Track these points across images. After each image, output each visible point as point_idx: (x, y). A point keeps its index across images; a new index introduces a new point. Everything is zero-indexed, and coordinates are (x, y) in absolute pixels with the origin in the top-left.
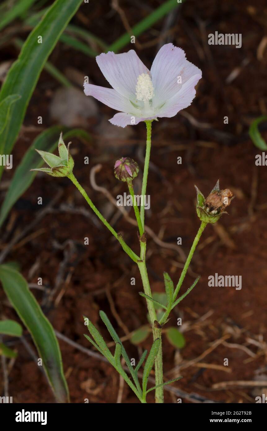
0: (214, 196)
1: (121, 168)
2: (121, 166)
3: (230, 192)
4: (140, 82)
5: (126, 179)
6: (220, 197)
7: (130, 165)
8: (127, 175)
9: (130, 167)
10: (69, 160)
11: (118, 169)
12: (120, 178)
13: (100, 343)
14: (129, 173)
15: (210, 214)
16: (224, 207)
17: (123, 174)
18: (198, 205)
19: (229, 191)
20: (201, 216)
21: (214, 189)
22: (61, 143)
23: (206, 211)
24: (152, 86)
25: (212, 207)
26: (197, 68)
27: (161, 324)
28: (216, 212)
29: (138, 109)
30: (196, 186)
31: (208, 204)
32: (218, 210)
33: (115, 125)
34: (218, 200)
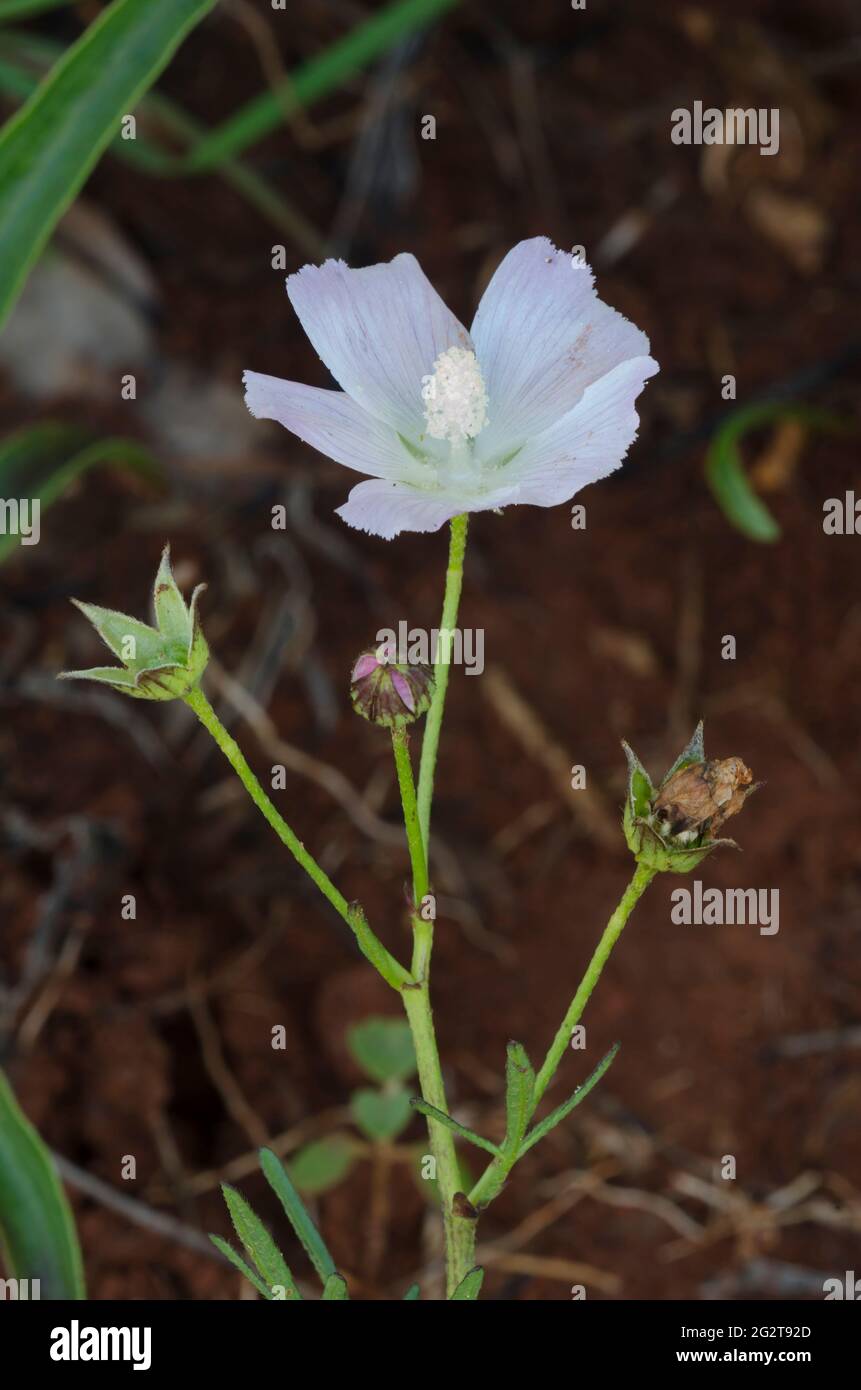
0: (690, 782)
1: (379, 683)
2: (377, 673)
3: (744, 767)
4: (444, 376)
5: (394, 720)
6: (709, 782)
7: (410, 671)
8: (397, 707)
9: (409, 679)
10: (193, 646)
11: (366, 684)
12: (370, 716)
13: (273, 1271)
14: (406, 701)
15: (671, 843)
16: (723, 821)
17: (384, 702)
18: (631, 808)
19: (741, 764)
20: (641, 850)
21: (687, 754)
22: (165, 583)
23: (658, 832)
24: (483, 391)
25: (682, 818)
26: (632, 327)
27: (478, 1207)
28: (694, 835)
29: (425, 466)
30: (625, 745)
31: (668, 808)
32: (699, 830)
33: (358, 528)
34: (703, 798)
